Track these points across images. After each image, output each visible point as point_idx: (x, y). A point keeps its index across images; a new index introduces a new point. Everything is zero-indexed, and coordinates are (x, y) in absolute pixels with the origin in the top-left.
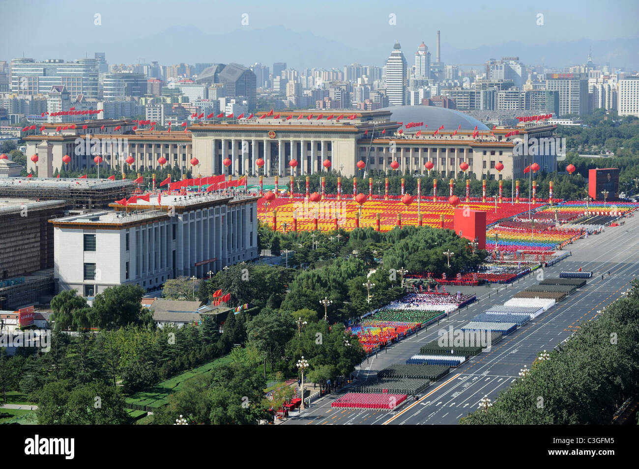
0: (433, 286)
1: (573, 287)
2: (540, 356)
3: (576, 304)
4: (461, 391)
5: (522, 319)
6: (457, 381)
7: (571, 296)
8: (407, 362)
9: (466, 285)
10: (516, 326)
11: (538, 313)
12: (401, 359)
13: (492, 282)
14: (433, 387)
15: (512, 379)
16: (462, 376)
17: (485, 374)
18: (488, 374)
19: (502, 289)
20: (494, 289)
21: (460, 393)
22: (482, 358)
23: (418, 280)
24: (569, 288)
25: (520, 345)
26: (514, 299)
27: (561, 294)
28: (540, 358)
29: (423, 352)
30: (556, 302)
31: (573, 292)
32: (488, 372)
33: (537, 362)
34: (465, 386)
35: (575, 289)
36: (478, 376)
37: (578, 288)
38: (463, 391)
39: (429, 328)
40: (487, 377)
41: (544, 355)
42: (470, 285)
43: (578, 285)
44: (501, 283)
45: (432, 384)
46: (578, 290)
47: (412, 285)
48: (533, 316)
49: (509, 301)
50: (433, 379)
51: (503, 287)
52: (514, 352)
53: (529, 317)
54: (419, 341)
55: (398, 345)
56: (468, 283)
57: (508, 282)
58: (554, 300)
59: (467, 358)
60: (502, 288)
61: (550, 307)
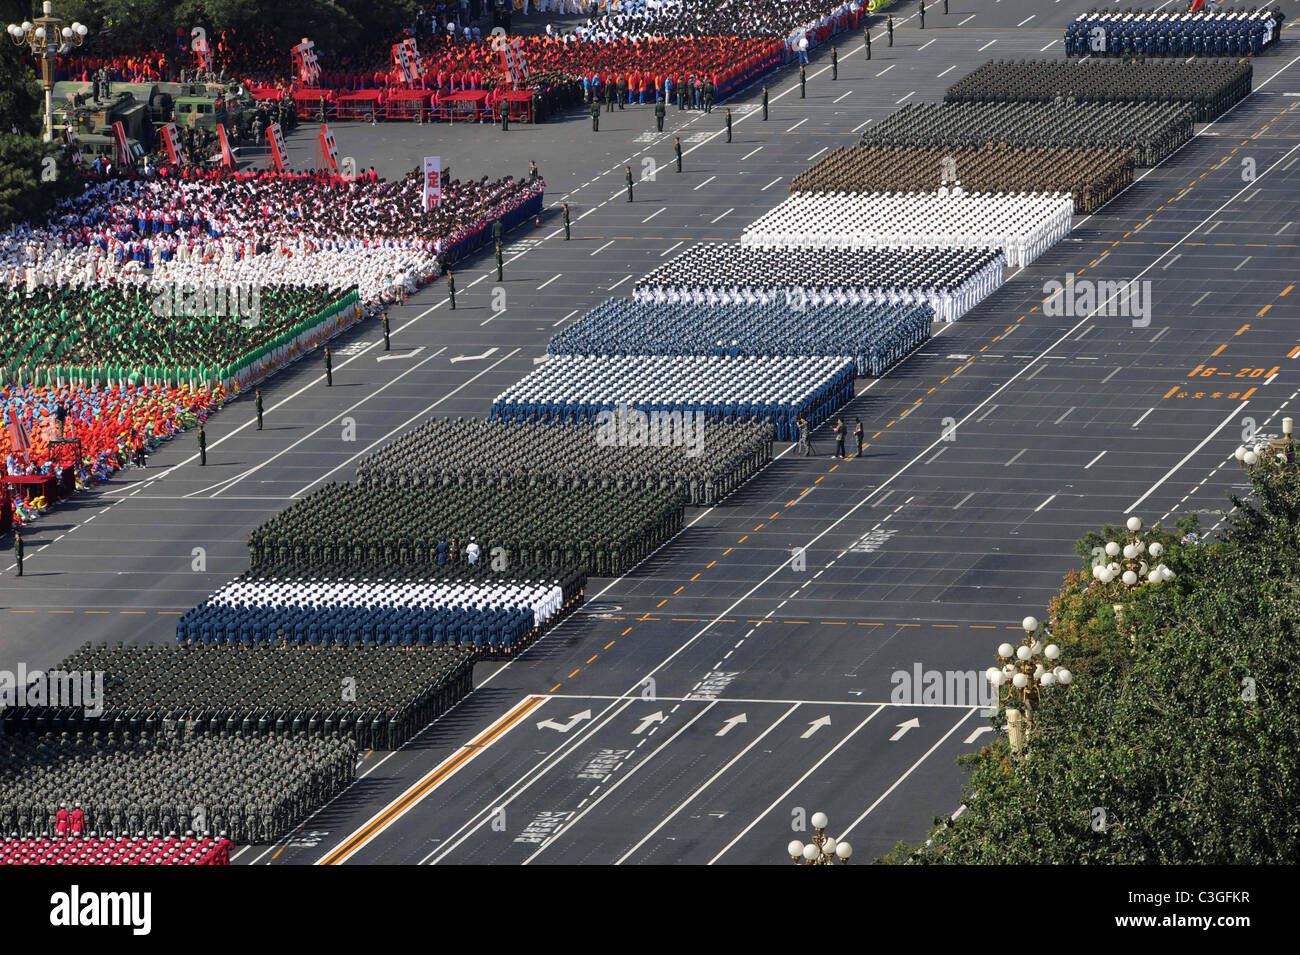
0: (243, 130)
1: (1176, 112)
2: (1104, 560)
3: (1210, 223)
4: (572, 806)
5: (884, 332)
6: (529, 741)
7: (1167, 175)
8: (184, 632)
9: (461, 118)
10: (849, 376)
11: (977, 290)
12: (131, 610)
13: (623, 96)
14: (382, 788)
15: (891, 719)
16: (559, 711)
17: (709, 690)
18: (728, 692)
19: (701, 139)
20: (648, 137)
21: (574, 819)
22: (669, 589)
23: (140, 89)
24: (1149, 122)
25: (897, 499)
26: (798, 203)
27: (1107, 163)
28: (1103, 573)
29: (270, 559)
30: (1079, 211)
31: (1176, 148)
32: (724, 679)
33: (1077, 602)
34: (594, 770)
35: (1186, 124)
36: (665, 708)
37: (1202, 119)
38: (586, 807)
39: (277, 404)
40: (722, 712)
41: (1129, 551)
42: (483, 114)
43: (1201, 101)
44: (685, 97)
45: (369, 765)
46: (1202, 130)
47: (100, 122)
48: (946, 308)
49: (772, 215)
50: (375, 736)
51: (708, 126)
52: (867, 543)
53: (925, 315)
54: (220, 489)
55: (88, 518)
56: (467, 101)
57: (730, 90)
58: (1066, 204)
59: (572, 591)
60: (699, 129)
61: (1044, 245)
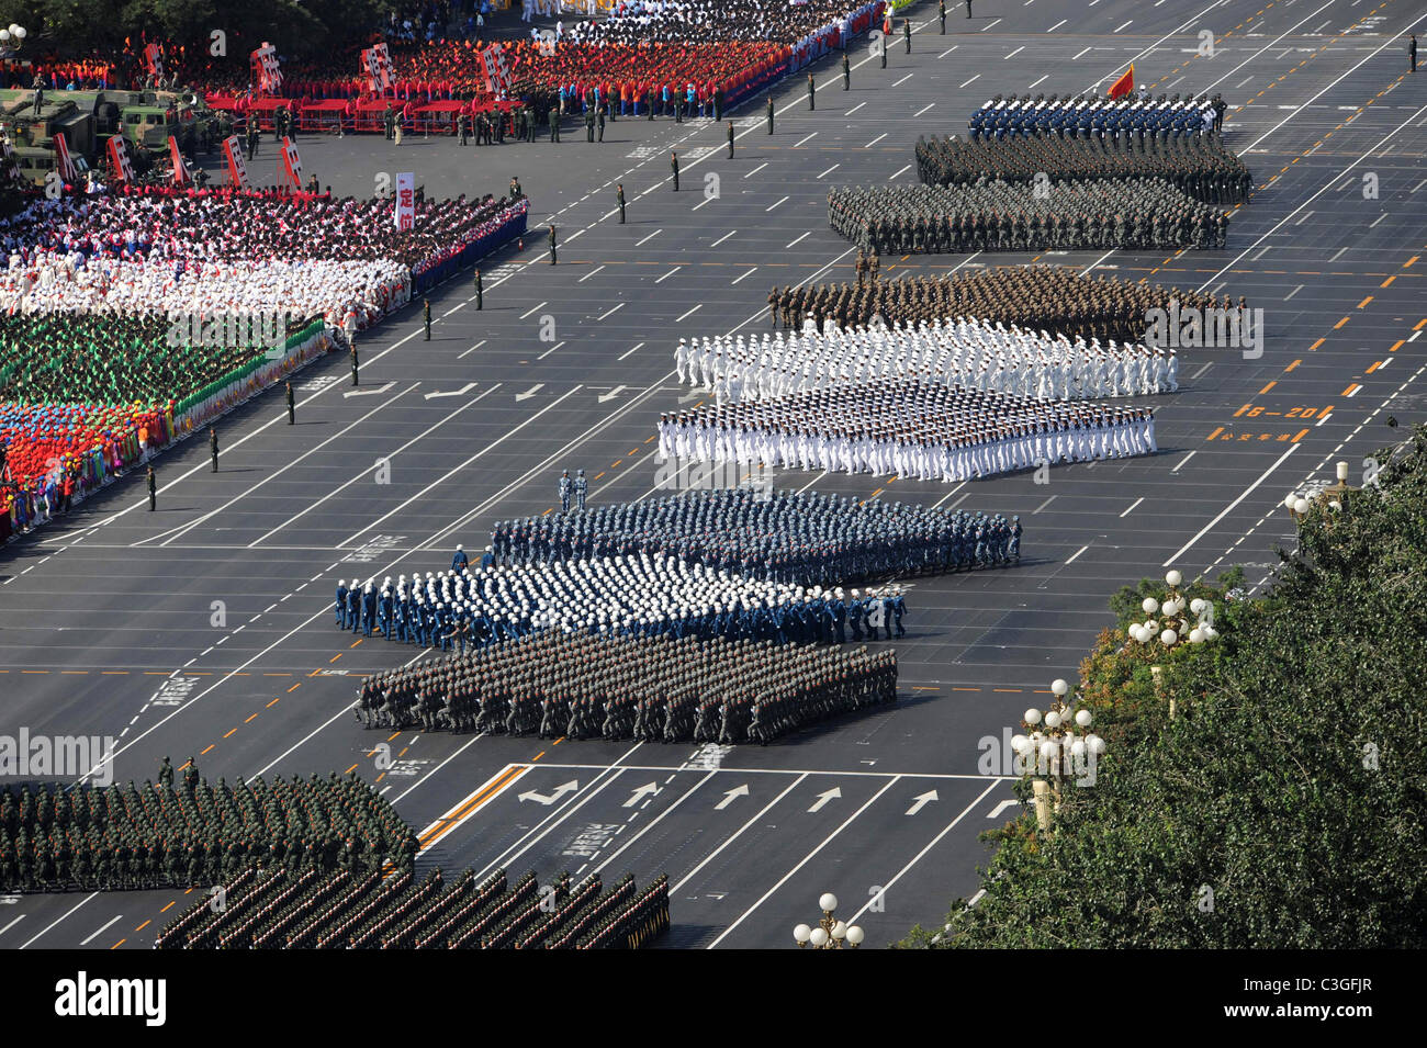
0: (202, 146)
2: (1141, 617)
9: (437, 130)
13: (615, 106)
15: (908, 791)
17: (707, 759)
19: (700, 154)
20: (642, 152)
23: (84, 97)
28: (1139, 632)
33: (1110, 663)
34: (581, 847)
36: (659, 778)
39: (234, 444)
40: (722, 783)
41: (1169, 608)
47: (40, 134)
51: (705, 139)
54: (172, 537)
55: (26, 568)
56: (444, 112)
57: (733, 101)
60: (698, 143)
